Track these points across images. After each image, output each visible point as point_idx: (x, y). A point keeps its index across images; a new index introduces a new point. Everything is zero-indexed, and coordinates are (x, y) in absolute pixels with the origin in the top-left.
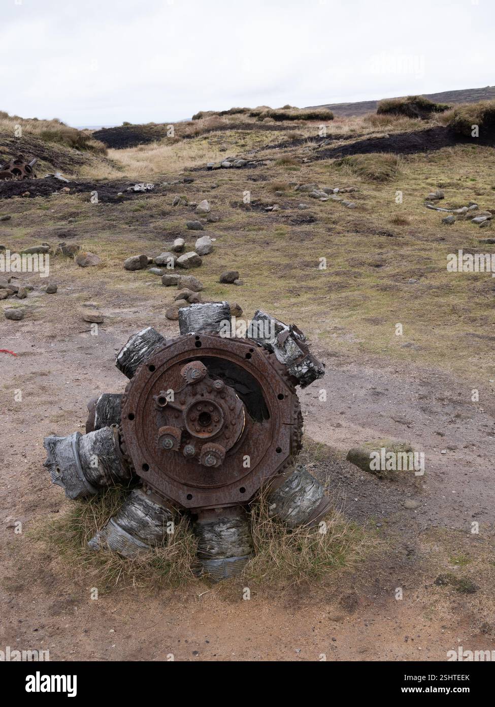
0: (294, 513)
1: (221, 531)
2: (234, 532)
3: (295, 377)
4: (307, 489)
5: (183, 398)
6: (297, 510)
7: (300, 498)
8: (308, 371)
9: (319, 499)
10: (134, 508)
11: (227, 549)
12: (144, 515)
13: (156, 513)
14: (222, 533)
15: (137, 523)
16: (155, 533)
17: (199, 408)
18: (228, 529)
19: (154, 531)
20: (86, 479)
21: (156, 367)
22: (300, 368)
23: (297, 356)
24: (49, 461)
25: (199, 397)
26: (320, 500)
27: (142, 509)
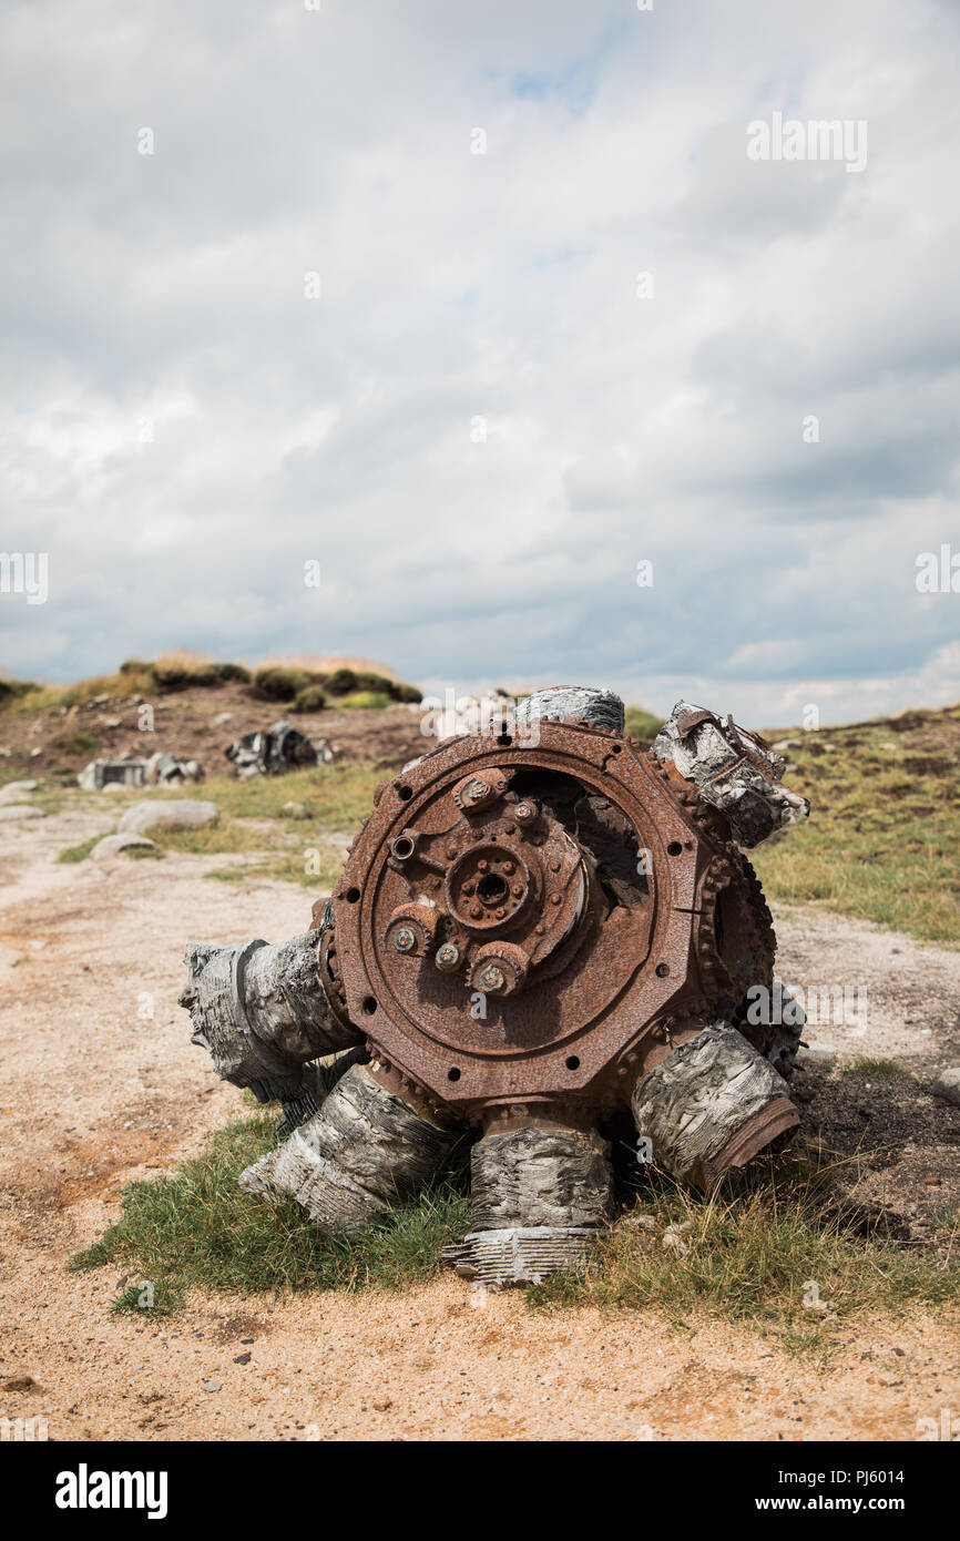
0: (692, 1128)
1: (518, 1161)
2: (551, 1168)
3: (715, 807)
4: (731, 1072)
5: (453, 846)
6: (700, 1119)
7: (711, 1090)
8: (747, 794)
9: (757, 1098)
10: (340, 1098)
11: (530, 1206)
12: (356, 1115)
13: (382, 1111)
14: (521, 1166)
15: (339, 1131)
16: (378, 1158)
17: (482, 864)
18: (536, 1156)
19: (375, 1155)
20: (252, 1030)
21: (414, 791)
22: (726, 788)
23: (720, 761)
24: (189, 992)
25: (486, 842)
26: (764, 1101)
27: (355, 1102)
